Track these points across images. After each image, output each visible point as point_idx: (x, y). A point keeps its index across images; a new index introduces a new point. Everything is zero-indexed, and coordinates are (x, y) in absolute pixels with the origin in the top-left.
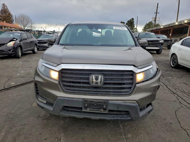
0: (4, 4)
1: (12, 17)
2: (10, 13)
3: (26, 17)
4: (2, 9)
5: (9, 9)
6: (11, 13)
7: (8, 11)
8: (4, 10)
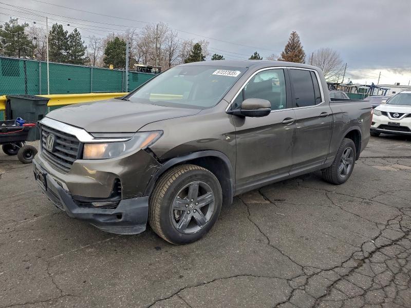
0: (294, 34)
1: (303, 56)
2: (301, 50)
3: (331, 55)
4: (289, 43)
5: (301, 41)
6: (303, 49)
7: (299, 46)
8: (292, 45)
